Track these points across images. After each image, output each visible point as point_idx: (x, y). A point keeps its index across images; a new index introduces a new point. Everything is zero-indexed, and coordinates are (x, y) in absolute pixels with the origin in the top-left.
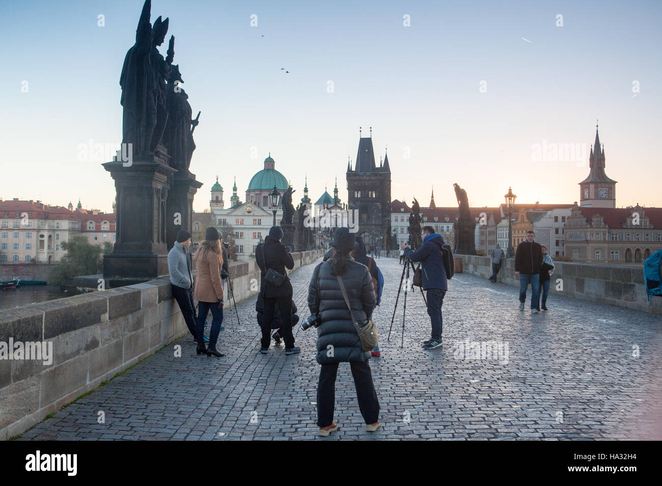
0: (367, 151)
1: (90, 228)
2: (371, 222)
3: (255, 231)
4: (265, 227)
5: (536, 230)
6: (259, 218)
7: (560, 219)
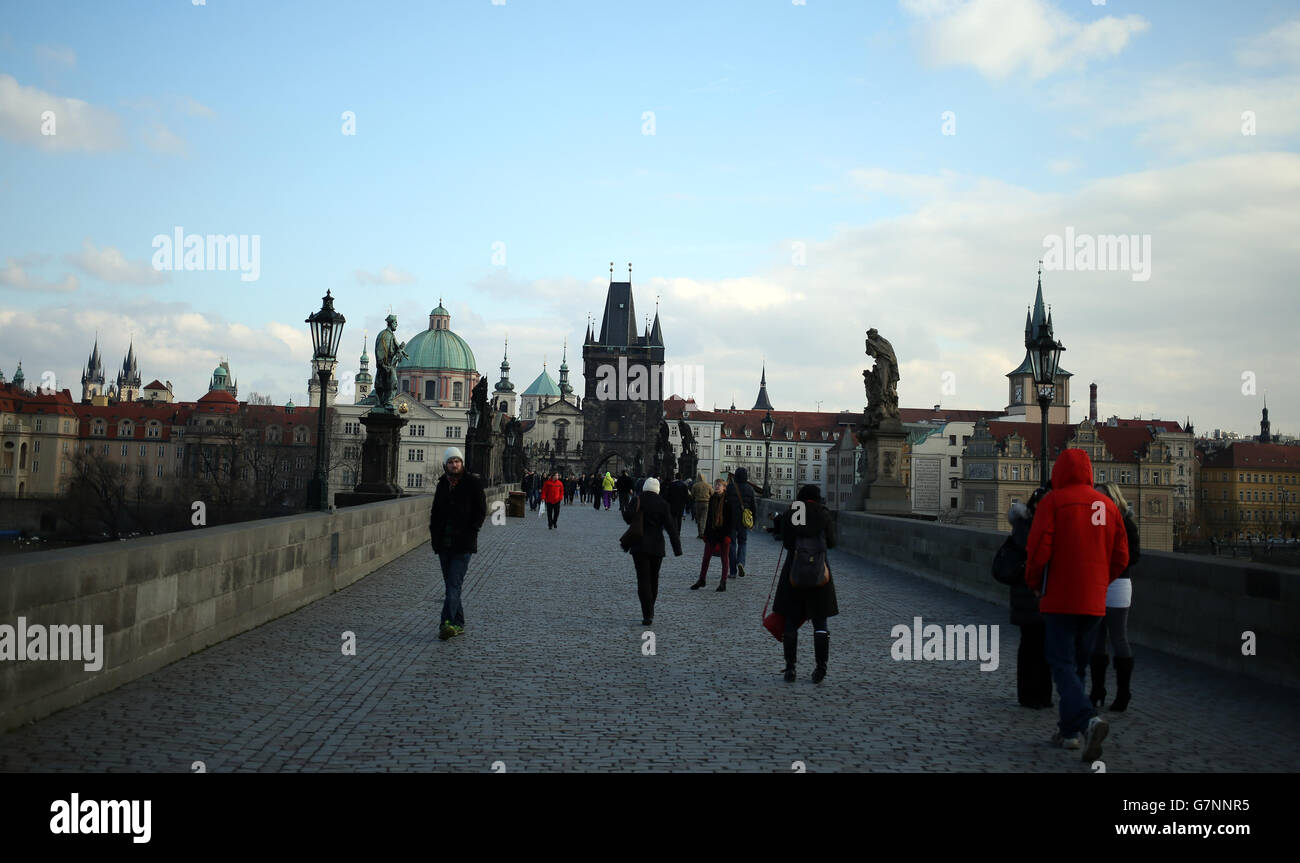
0: (622, 306)
1: (96, 431)
2: (626, 437)
3: (412, 447)
4: (431, 440)
5: (916, 458)
6: (422, 423)
7: (959, 440)
